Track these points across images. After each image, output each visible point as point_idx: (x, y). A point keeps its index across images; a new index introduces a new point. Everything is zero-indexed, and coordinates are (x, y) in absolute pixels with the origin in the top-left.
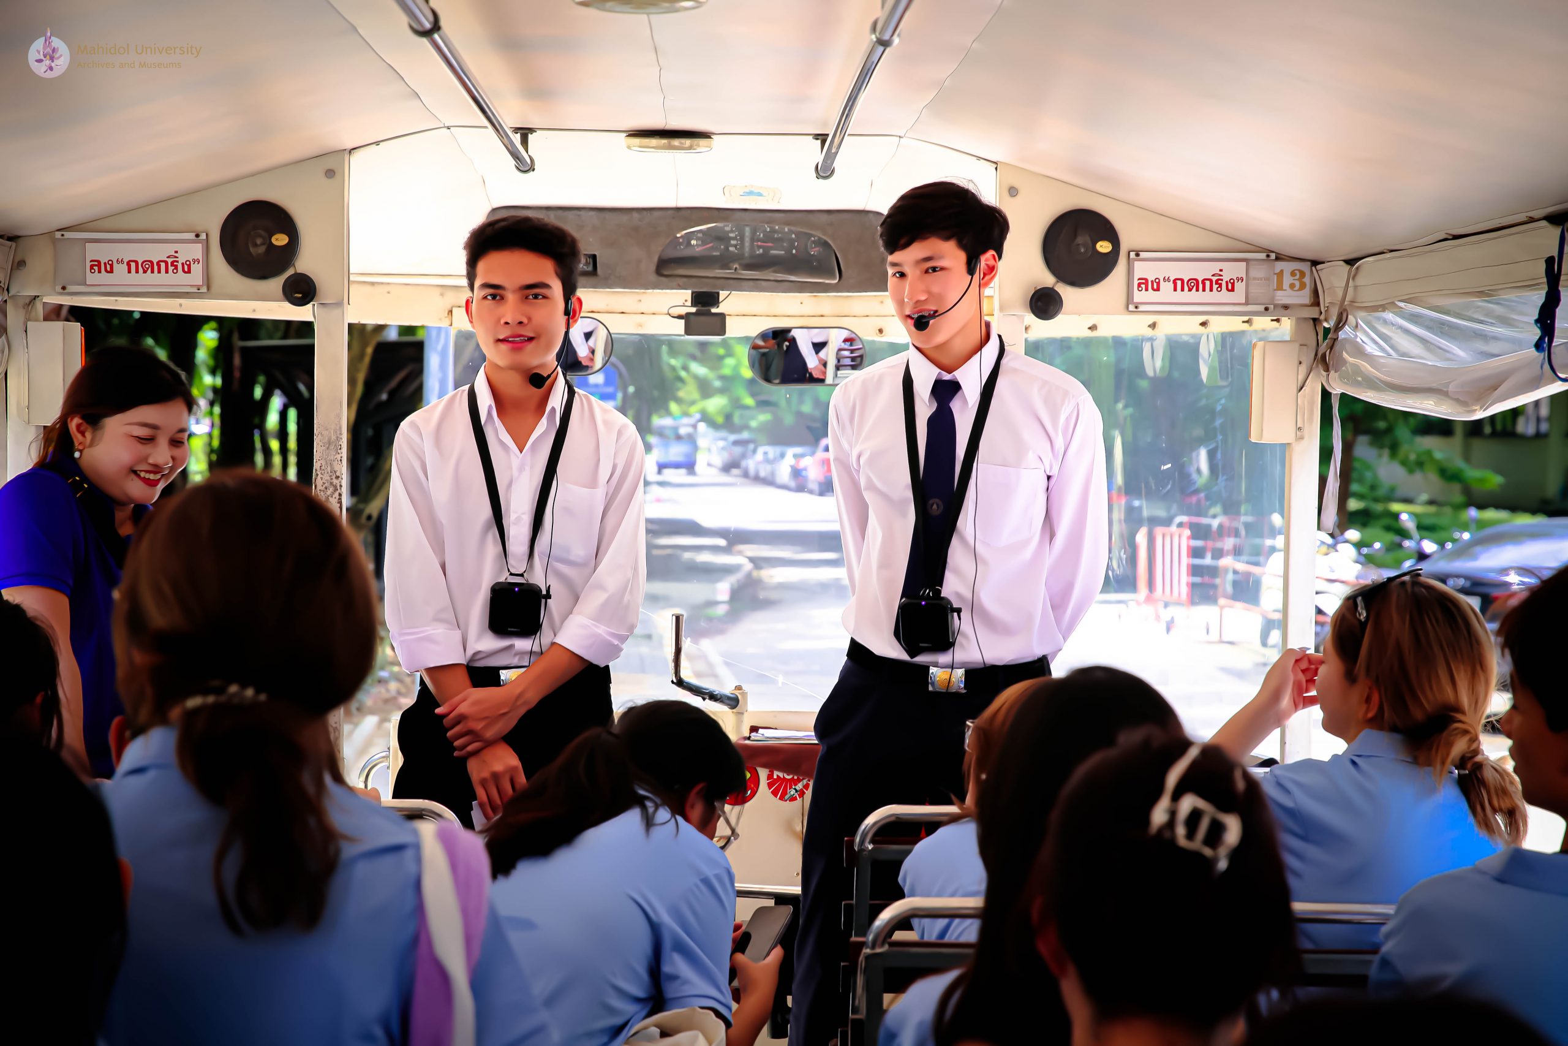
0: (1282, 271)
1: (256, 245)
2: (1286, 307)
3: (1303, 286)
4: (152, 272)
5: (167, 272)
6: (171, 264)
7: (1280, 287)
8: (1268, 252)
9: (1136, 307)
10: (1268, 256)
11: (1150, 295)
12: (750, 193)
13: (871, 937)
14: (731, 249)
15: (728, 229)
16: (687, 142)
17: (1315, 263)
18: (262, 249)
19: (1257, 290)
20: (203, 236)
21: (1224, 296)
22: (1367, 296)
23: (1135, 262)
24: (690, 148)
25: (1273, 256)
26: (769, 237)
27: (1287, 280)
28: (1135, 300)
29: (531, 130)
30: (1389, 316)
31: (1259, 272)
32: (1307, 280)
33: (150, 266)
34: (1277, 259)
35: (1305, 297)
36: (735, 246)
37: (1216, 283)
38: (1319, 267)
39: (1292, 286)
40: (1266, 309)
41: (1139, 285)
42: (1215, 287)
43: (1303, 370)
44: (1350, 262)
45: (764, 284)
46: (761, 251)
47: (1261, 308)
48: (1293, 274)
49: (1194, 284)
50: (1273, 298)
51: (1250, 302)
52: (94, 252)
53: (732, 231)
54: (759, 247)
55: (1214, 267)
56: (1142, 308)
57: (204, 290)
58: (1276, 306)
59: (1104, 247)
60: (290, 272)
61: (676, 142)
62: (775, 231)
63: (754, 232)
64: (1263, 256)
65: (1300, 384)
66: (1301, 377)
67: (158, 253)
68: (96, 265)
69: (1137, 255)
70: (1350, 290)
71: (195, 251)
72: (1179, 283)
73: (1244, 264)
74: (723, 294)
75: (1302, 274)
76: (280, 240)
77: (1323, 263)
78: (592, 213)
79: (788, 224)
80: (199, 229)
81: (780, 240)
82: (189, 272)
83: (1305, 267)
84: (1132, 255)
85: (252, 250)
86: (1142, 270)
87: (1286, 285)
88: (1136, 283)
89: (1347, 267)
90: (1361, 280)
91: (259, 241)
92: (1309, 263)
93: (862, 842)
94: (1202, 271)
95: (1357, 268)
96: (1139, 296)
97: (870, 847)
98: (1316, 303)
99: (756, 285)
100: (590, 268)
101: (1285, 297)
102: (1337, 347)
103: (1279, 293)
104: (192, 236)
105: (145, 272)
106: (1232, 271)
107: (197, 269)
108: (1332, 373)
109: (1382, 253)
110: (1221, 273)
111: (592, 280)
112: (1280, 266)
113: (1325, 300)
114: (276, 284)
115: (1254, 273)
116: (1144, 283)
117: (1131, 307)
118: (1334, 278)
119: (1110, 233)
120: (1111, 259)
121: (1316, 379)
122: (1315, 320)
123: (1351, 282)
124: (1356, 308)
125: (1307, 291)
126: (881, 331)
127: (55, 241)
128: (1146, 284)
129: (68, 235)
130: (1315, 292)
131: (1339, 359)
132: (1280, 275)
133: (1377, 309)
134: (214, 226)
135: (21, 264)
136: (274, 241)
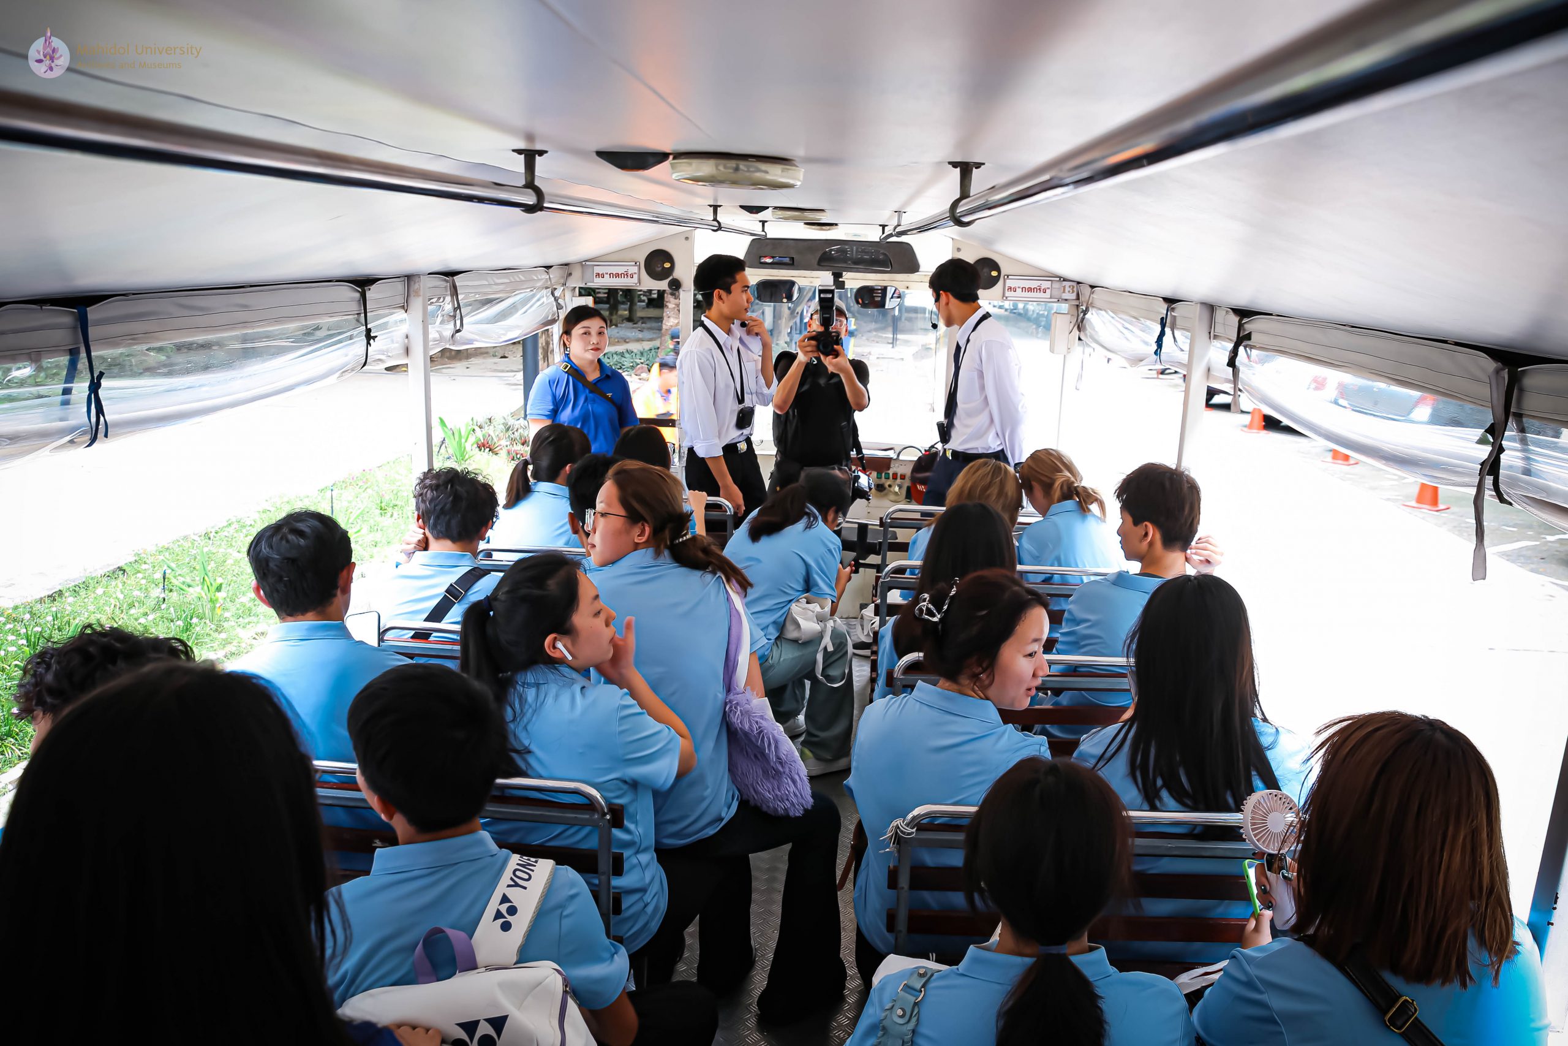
0: (1065, 285)
2: (1066, 300)
3: (1073, 292)
4: (619, 278)
5: (624, 278)
6: (626, 275)
7: (1064, 292)
8: (1060, 277)
9: (1006, 298)
10: (1060, 279)
11: (1012, 293)
12: (855, 235)
13: (884, 573)
14: (848, 255)
15: (847, 247)
16: (828, 227)
17: (1079, 283)
18: (660, 269)
19: (1055, 293)
20: (638, 264)
21: (1042, 295)
22: (1097, 303)
23: (1007, 280)
24: (829, 230)
25: (1062, 279)
26: (863, 251)
27: (1067, 289)
28: (1004, 295)
29: (766, 221)
30: (1103, 312)
31: (1056, 285)
32: (1075, 289)
33: (617, 275)
34: (1064, 281)
35: (1074, 296)
36: (850, 254)
37: (1039, 289)
38: (1080, 285)
39: (1069, 291)
40: (1058, 300)
41: (1008, 289)
42: (1038, 291)
43: (1072, 325)
44: (1092, 287)
45: (860, 269)
46: (860, 256)
47: (1056, 300)
48: (1070, 287)
49: (1030, 290)
50: (1061, 297)
51: (1052, 297)
52: (597, 270)
53: (848, 249)
55: (1038, 283)
56: (1009, 299)
57: (638, 285)
58: (1062, 299)
59: (994, 273)
60: (671, 278)
61: (824, 228)
62: (866, 249)
63: (857, 249)
64: (1058, 279)
65: (1070, 331)
66: (1071, 328)
67: (620, 270)
68: (598, 275)
69: (1008, 277)
70: (1091, 298)
71: (635, 269)
72: (1024, 289)
73: (1050, 282)
74: (844, 273)
75: (1073, 287)
76: (667, 265)
77: (1082, 283)
78: (792, 241)
79: (870, 247)
80: (636, 261)
81: (868, 252)
82: (632, 277)
83: (1074, 284)
84: (1006, 277)
85: (656, 269)
86: (1009, 283)
87: (1067, 291)
88: (1007, 288)
89: (1090, 289)
90: (1094, 296)
91: (659, 266)
92: (1076, 283)
93: (886, 519)
94: (1033, 284)
95: (1094, 290)
96: (1007, 294)
97: (889, 521)
98: (1078, 298)
99: (858, 271)
100: (791, 262)
101: (1066, 296)
102: (1084, 321)
103: (1064, 294)
104: (634, 263)
105: (616, 278)
106: (1046, 285)
107: (636, 276)
108: (1082, 332)
109: (1103, 287)
110: (1041, 285)
111: (792, 267)
112: (1064, 283)
113: (1082, 299)
114: (666, 282)
115: (1054, 286)
116: (1010, 288)
117: (1004, 298)
118: (1085, 292)
119: (998, 268)
120: (997, 278)
121: (1076, 332)
122: (1077, 306)
123: (1092, 295)
124: (1093, 307)
125: (1075, 294)
126: (908, 287)
127: (582, 265)
128: (1011, 289)
129: (587, 263)
130: (1078, 295)
131: (1085, 327)
132: (1064, 287)
133: (1101, 310)
134: (642, 259)
135: (570, 274)
136: (665, 266)
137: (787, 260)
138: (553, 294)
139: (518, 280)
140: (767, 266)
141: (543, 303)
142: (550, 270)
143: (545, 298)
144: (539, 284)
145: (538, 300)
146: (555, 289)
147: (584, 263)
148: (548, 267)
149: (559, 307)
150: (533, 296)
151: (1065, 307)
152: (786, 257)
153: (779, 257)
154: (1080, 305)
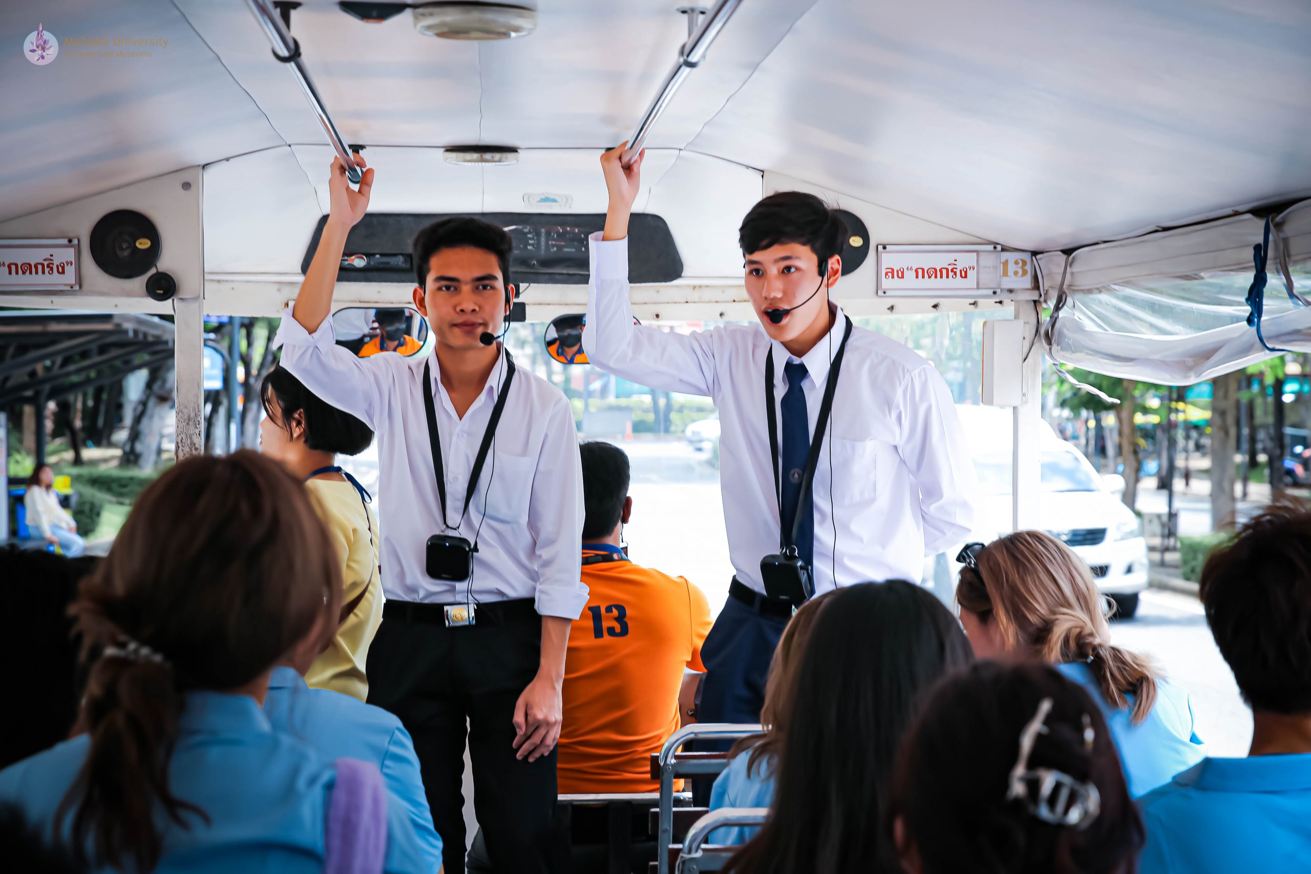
0: (1007, 261)
1: (122, 249)
2: (1011, 291)
3: (1025, 273)
4: (31, 273)
5: (43, 273)
6: (47, 266)
7: (1005, 274)
8: (995, 245)
9: (884, 293)
10: (995, 248)
11: (896, 282)
12: (546, 199)
14: (529, 247)
15: (526, 230)
16: (497, 156)
17: (1034, 253)
18: (126, 253)
19: (988, 278)
20: (75, 242)
21: (958, 282)
22: (1083, 282)
23: (883, 254)
24: (500, 161)
25: (999, 248)
27: (1012, 268)
28: (883, 287)
29: (362, 147)
30: (1104, 297)
31: (989, 260)
32: (1028, 267)
33: (28, 268)
34: (1003, 250)
35: (1027, 282)
36: (532, 245)
37: (950, 272)
38: (1038, 257)
39: (1016, 273)
40: (995, 293)
41: (886, 274)
42: (951, 274)
43: (1026, 343)
44: (1068, 252)
45: (557, 277)
46: (555, 249)
47: (988, 292)
48: (1016, 263)
49: (935, 273)
50: (1000, 284)
51: (980, 286)
53: (529, 232)
54: (553, 246)
55: (950, 258)
56: (888, 293)
57: (77, 287)
58: (1003, 291)
59: (856, 241)
60: (153, 271)
61: (488, 156)
62: (567, 232)
63: (549, 232)
64: (991, 247)
65: (1024, 356)
66: (1025, 351)
67: (35, 256)
69: (884, 248)
70: (1068, 276)
71: (69, 255)
72: (920, 271)
73: (975, 254)
75: (1024, 263)
76: (143, 244)
77: (1042, 253)
78: (410, 218)
79: (577, 226)
80: (71, 235)
81: (573, 240)
82: (63, 272)
83: (1027, 257)
84: (880, 248)
85: (118, 252)
86: (889, 260)
87: (1010, 272)
88: (884, 272)
89: (1064, 257)
90: (1076, 268)
91: (124, 245)
92: (1030, 254)
94: (941, 261)
95: (1074, 258)
96: (887, 283)
98: (1036, 286)
99: (553, 279)
101: (1007, 283)
102: (1058, 324)
103: (1005, 279)
104: (65, 241)
105: (24, 273)
106: (965, 260)
107: (70, 270)
108: (1058, 347)
109: (1097, 244)
110: (955, 263)
112: (1005, 255)
113: (1044, 284)
114: (139, 283)
115: (983, 262)
116: (891, 272)
117: (880, 293)
118: (1054, 266)
119: (861, 229)
120: (862, 253)
121: (1042, 350)
122: (1035, 302)
123: (1068, 269)
124: (1074, 291)
125: (1029, 277)
126: (657, 316)
128: (893, 273)
130: (1036, 278)
131: (1061, 334)
132: (1006, 263)
133: (1093, 291)
134: (84, 233)
136: (138, 245)
137: (399, 262)
151: (1009, 306)
152: (395, 255)
153: (382, 255)
154: (1042, 299)
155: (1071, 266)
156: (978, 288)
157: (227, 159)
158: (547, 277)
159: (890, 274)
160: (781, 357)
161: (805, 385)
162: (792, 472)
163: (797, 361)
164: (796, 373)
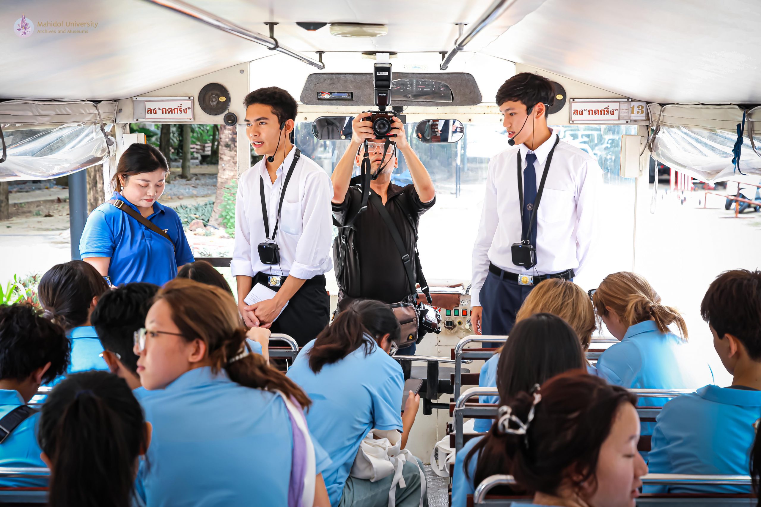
0: (634, 106)
1: (213, 101)
2: (635, 121)
3: (642, 112)
4: (172, 113)
5: (178, 113)
6: (179, 110)
7: (633, 113)
8: (628, 98)
9: (573, 122)
10: (628, 100)
11: (579, 117)
12: (415, 67)
13: (458, 402)
14: (408, 88)
15: (406, 80)
17: (648, 103)
18: (215, 103)
19: (624, 114)
20: (192, 98)
21: (610, 117)
22: (668, 121)
23: (573, 103)
25: (630, 100)
26: (423, 84)
27: (636, 110)
28: (573, 119)
29: (323, 52)
30: (675, 130)
31: (624, 106)
32: (644, 110)
33: (170, 111)
34: (632, 101)
35: (643, 117)
36: (409, 87)
37: (606, 111)
38: (649, 104)
39: (638, 112)
40: (627, 122)
41: (574, 113)
42: (606, 113)
43: (642, 147)
44: (662, 105)
45: (421, 103)
46: (420, 89)
47: (625, 122)
48: (638, 107)
49: (597, 112)
50: (630, 118)
51: (620, 119)
52: (149, 105)
53: (408, 81)
54: (419, 88)
55: (606, 105)
56: (575, 122)
57: (192, 120)
58: (631, 121)
59: (559, 97)
60: (227, 112)
62: (426, 81)
63: (417, 81)
64: (626, 100)
65: (641, 152)
66: (642, 150)
67: (174, 105)
68: (150, 111)
69: (574, 100)
70: (662, 116)
71: (189, 104)
72: (591, 112)
73: (618, 103)
74: (405, 107)
75: (642, 107)
76: (222, 99)
77: (651, 103)
78: (350, 76)
79: (431, 79)
80: (190, 95)
81: (428, 85)
82: (186, 113)
83: (643, 104)
84: (571, 100)
85: (211, 103)
86: (576, 106)
87: (635, 112)
88: (573, 112)
89: (660, 107)
90: (665, 114)
91: (214, 100)
92: (645, 103)
93: (458, 350)
94: (601, 106)
95: (664, 108)
96: (574, 117)
98: (648, 119)
99: (419, 104)
100: (350, 98)
101: (634, 117)
102: (656, 141)
103: (632, 115)
104: (187, 98)
105: (169, 113)
106: (613, 106)
107: (190, 111)
108: (653, 152)
109: (674, 104)
110: (608, 107)
111: (351, 102)
112: (633, 104)
113: (652, 118)
114: (221, 116)
115: (622, 107)
116: (576, 112)
117: (571, 122)
118: (656, 110)
119: (562, 91)
120: (562, 103)
121: (647, 152)
122: (647, 126)
123: (662, 114)
124: (664, 125)
125: (644, 114)
126: (470, 120)
127: (133, 101)
128: (577, 112)
129: (138, 98)
130: (648, 115)
133: (672, 127)
134: (196, 93)
135: (120, 110)
136: (220, 100)
137: (346, 96)
138: (102, 130)
139: (65, 112)
140: (325, 102)
141: (93, 138)
142: (99, 105)
143: (94, 134)
144: (87, 119)
145: (87, 135)
146: (105, 124)
147: (134, 98)
148: (97, 102)
149: (109, 143)
150: (81, 131)
151: (634, 129)
152: (344, 93)
153: (337, 93)
154: (651, 125)
155: (663, 112)
156: (619, 120)
157: (261, 59)
158: (416, 103)
159: (576, 113)
160: (524, 152)
161: (535, 164)
162: (528, 205)
163: (531, 152)
164: (531, 158)
